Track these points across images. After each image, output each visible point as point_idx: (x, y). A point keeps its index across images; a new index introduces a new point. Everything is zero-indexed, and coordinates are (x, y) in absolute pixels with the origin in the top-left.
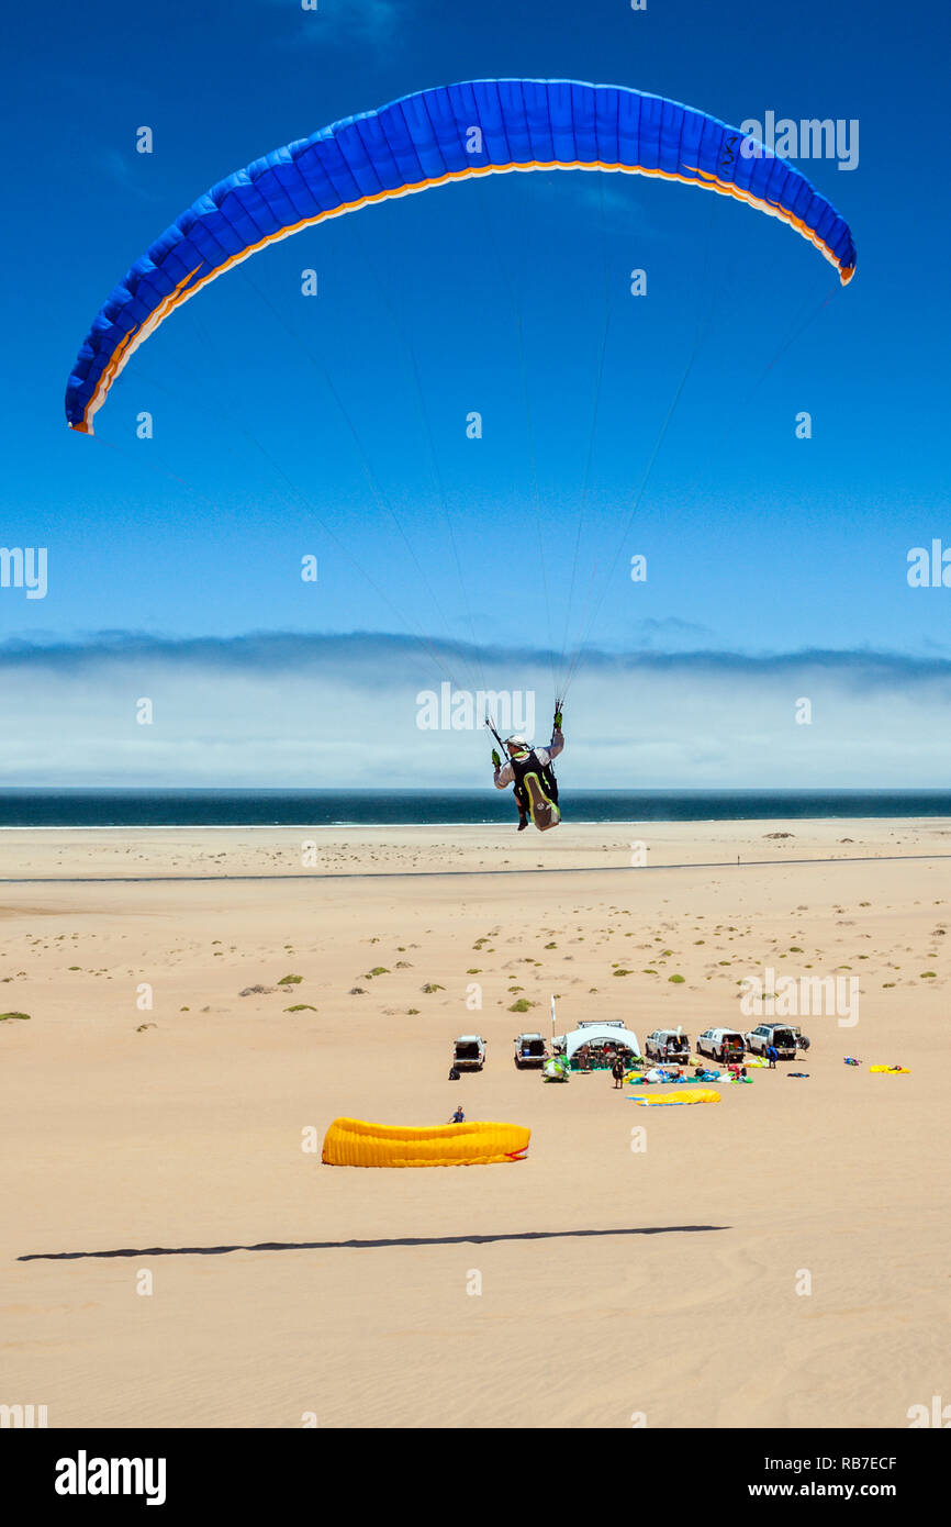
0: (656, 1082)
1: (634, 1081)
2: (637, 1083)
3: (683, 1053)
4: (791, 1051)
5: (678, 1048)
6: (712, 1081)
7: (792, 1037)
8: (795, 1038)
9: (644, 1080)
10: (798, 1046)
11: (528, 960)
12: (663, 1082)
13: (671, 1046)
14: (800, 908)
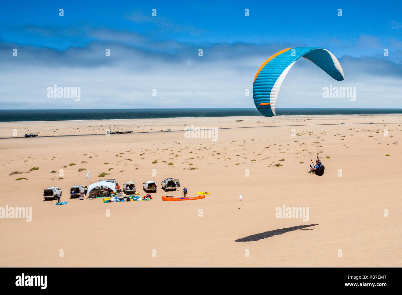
0: (114, 202)
1: (106, 201)
2: (107, 202)
3: (133, 190)
4: (174, 188)
5: (131, 189)
6: (135, 200)
7: (174, 183)
8: (176, 183)
9: (110, 201)
10: (176, 186)
11: (129, 159)
12: (117, 201)
13: (128, 188)
14: (233, 141)
